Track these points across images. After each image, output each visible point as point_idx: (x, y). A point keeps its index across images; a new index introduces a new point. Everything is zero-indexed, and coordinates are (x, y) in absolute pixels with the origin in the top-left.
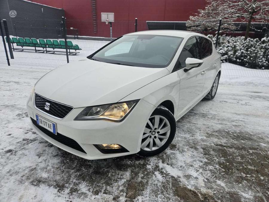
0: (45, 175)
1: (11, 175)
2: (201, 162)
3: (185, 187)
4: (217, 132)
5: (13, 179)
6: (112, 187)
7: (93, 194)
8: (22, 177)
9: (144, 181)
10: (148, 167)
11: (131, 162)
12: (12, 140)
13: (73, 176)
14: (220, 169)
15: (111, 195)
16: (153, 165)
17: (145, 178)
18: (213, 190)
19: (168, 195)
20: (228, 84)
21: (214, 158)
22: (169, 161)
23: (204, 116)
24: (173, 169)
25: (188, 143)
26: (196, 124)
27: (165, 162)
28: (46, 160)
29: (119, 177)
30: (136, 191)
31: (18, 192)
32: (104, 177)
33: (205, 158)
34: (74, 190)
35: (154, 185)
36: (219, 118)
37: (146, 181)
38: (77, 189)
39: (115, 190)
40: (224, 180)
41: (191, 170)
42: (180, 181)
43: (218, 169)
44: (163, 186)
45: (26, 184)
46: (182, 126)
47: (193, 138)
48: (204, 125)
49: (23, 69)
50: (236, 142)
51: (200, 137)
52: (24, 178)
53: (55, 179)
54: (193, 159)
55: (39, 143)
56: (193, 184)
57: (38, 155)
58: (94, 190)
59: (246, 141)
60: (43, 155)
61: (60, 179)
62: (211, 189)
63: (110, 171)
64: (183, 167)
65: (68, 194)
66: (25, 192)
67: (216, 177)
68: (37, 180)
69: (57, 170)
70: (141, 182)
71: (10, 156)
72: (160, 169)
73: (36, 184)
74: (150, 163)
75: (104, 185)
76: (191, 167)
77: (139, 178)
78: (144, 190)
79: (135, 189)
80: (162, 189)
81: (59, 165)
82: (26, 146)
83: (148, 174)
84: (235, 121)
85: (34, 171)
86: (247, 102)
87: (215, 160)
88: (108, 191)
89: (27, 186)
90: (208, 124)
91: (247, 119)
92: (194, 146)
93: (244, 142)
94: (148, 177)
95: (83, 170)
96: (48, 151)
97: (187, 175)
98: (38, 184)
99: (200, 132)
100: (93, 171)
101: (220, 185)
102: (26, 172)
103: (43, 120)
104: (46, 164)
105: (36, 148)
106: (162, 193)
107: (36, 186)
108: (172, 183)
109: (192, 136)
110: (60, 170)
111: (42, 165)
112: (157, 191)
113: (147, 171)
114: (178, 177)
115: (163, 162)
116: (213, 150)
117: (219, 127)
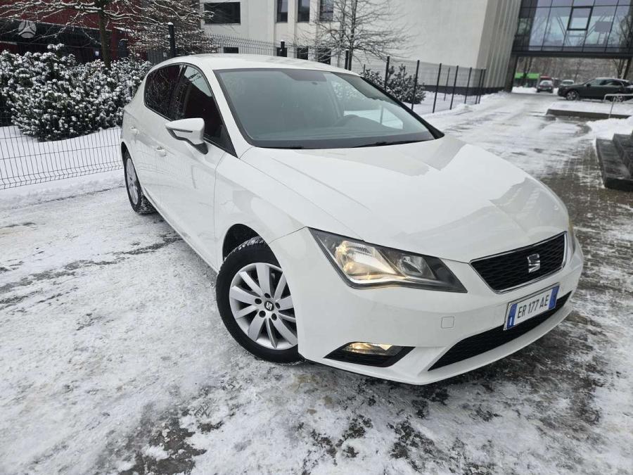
89: (604, 428)
103: (530, 301)
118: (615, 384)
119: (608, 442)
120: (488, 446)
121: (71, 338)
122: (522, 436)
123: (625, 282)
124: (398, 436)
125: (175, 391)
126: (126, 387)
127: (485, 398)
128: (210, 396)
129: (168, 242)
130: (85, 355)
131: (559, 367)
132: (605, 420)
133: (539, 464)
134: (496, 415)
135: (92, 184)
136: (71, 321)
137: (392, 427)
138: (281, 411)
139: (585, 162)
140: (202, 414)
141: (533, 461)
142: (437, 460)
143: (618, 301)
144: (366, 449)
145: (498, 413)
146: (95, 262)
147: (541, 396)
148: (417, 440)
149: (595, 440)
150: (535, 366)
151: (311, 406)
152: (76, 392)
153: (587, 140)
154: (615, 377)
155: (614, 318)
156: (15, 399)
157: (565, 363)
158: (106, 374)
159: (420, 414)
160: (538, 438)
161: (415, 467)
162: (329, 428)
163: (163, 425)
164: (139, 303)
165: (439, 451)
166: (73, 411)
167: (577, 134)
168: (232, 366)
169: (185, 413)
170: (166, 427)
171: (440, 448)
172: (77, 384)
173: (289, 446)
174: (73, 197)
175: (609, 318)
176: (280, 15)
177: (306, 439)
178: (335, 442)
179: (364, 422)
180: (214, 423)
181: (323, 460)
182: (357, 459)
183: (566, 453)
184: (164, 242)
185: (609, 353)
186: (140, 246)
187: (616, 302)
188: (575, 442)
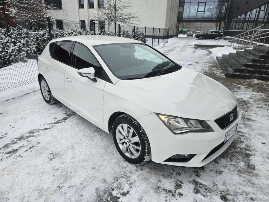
0: (242, 164)
45: (255, 172)
89: (257, 171)
118: (255, 154)
119: (260, 176)
120: (224, 184)
121: (49, 165)
122: (234, 178)
123: (245, 115)
124: (194, 185)
125: (104, 181)
126: (83, 183)
127: (217, 166)
128: (119, 181)
129: (69, 116)
130: (59, 172)
131: (236, 151)
132: (257, 168)
133: (243, 187)
134: (223, 172)
135: (21, 92)
136: (45, 157)
137: (190, 182)
138: (148, 183)
139: (215, 67)
140: (120, 189)
141: (241, 187)
142: (210, 192)
143: (245, 122)
144: (185, 192)
145: (223, 171)
146: (41, 129)
147: (234, 162)
148: (201, 185)
149: (256, 175)
150: (228, 151)
151: (159, 179)
152: (64, 188)
153: (212, 57)
154: (254, 151)
155: (247, 129)
156: (39, 196)
157: (237, 149)
158: (72, 179)
159: (198, 176)
160: (239, 178)
161: (204, 196)
162: (169, 186)
163: (107, 196)
164: (70, 146)
165: (210, 189)
166: (66, 196)
167: (208, 55)
168: (122, 167)
169: (113, 190)
170: (108, 197)
171: (209, 187)
172: (62, 185)
173: (158, 196)
174: (14, 99)
175: (245, 129)
176: (80, 6)
177: (162, 192)
178: (173, 192)
179: (180, 182)
180: (126, 192)
181: (172, 199)
182: (184, 196)
183: (249, 182)
184: (67, 116)
185: (249, 143)
186: (57, 120)
187: (245, 123)
188: (250, 177)
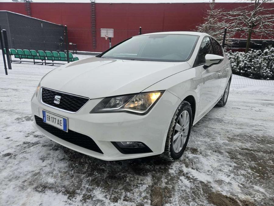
0: (51, 180)
1: (10, 180)
2: (230, 166)
3: (219, 193)
4: (238, 136)
5: (12, 184)
6: (133, 193)
7: (111, 201)
8: (24, 182)
9: (169, 187)
10: (171, 171)
11: (149, 166)
12: (11, 144)
13: (84, 182)
14: (253, 174)
15: (133, 203)
16: (176, 170)
17: (169, 183)
18: (252, 196)
19: (201, 203)
20: (236, 93)
21: (243, 162)
22: (194, 165)
23: (220, 121)
24: (200, 174)
25: (210, 147)
26: (213, 128)
27: (189, 167)
28: (52, 164)
29: (139, 182)
30: (162, 198)
31: (19, 199)
32: (122, 182)
33: (233, 162)
34: (87, 196)
35: (182, 190)
36: (236, 123)
37: (171, 186)
38: (91, 195)
39: (137, 196)
40: (261, 185)
41: (220, 174)
42: (211, 187)
43: (251, 173)
44: (193, 192)
45: (29, 190)
46: (199, 130)
47: (215, 142)
48: (222, 129)
49: (21, 78)
50: (262, 146)
51: (221, 141)
52: (26, 184)
53: (63, 185)
54: (219, 164)
55: (42, 147)
56: (228, 190)
57: (41, 159)
58: (111, 196)
59: (273, 145)
60: (48, 158)
61: (70, 185)
62: (250, 195)
63: (128, 175)
64: (211, 171)
65: (81, 201)
66: (27, 200)
67: (251, 182)
68: (42, 185)
69: (65, 174)
70: (166, 188)
71: (8, 159)
72: (185, 174)
73: (40, 190)
74: (172, 167)
75: (123, 191)
76: (220, 172)
77: (163, 184)
78: (171, 197)
79: (161, 196)
80: (192, 196)
81: (67, 169)
82: (27, 150)
83: (172, 179)
84: (255, 126)
85: (37, 176)
86: (260, 108)
87: (245, 164)
88: (128, 197)
89: (30, 192)
90: (226, 128)
91: (267, 124)
92: (217, 150)
93: (270, 146)
94: (173, 183)
95: (96, 175)
96: (52, 155)
97: (217, 179)
98: (44, 190)
99: (220, 136)
100: (108, 175)
101: (259, 190)
102: (28, 177)
103: (51, 116)
104: (51, 168)
105: (38, 151)
106: (194, 200)
107: (41, 193)
108: (202, 188)
109: (213, 140)
110: (69, 174)
111: (47, 169)
112: (187, 198)
113: (170, 176)
114: (208, 182)
115: (187, 166)
116: (240, 154)
117: (239, 131)
